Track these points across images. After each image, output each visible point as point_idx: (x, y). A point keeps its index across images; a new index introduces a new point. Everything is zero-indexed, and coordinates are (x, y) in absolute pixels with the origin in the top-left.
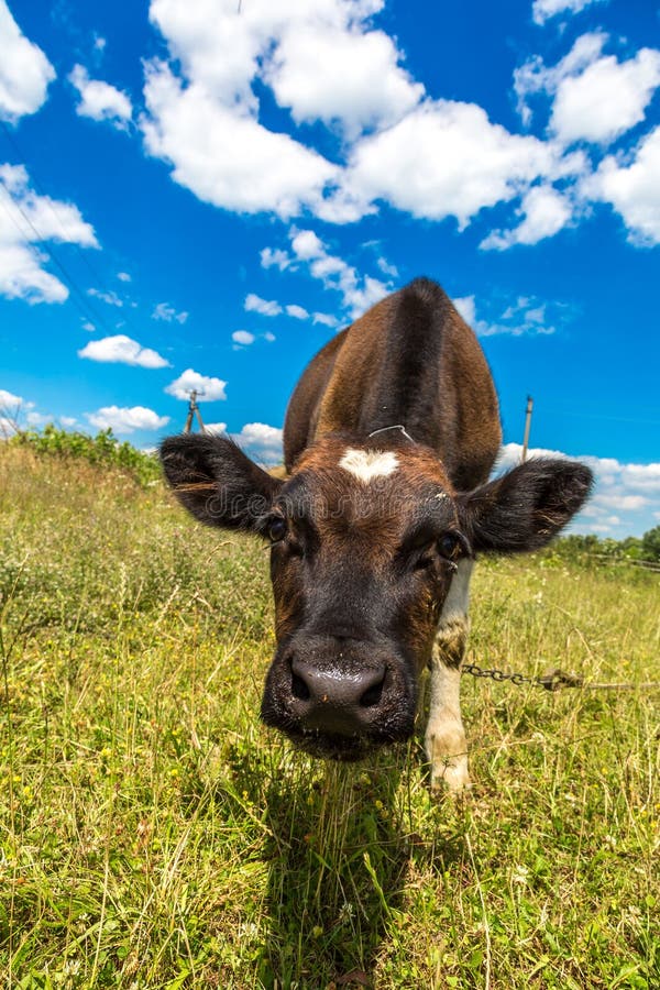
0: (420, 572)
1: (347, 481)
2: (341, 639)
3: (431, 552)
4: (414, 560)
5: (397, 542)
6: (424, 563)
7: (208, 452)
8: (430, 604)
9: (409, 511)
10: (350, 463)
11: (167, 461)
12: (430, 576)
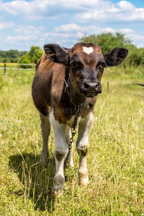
0: (99, 69)
1: (85, 54)
2: (92, 79)
3: (101, 66)
4: (98, 67)
5: (96, 65)
6: (100, 68)
7: (54, 47)
8: (101, 74)
9: (97, 59)
10: (85, 50)
11: (45, 49)
12: (100, 70)
